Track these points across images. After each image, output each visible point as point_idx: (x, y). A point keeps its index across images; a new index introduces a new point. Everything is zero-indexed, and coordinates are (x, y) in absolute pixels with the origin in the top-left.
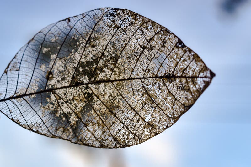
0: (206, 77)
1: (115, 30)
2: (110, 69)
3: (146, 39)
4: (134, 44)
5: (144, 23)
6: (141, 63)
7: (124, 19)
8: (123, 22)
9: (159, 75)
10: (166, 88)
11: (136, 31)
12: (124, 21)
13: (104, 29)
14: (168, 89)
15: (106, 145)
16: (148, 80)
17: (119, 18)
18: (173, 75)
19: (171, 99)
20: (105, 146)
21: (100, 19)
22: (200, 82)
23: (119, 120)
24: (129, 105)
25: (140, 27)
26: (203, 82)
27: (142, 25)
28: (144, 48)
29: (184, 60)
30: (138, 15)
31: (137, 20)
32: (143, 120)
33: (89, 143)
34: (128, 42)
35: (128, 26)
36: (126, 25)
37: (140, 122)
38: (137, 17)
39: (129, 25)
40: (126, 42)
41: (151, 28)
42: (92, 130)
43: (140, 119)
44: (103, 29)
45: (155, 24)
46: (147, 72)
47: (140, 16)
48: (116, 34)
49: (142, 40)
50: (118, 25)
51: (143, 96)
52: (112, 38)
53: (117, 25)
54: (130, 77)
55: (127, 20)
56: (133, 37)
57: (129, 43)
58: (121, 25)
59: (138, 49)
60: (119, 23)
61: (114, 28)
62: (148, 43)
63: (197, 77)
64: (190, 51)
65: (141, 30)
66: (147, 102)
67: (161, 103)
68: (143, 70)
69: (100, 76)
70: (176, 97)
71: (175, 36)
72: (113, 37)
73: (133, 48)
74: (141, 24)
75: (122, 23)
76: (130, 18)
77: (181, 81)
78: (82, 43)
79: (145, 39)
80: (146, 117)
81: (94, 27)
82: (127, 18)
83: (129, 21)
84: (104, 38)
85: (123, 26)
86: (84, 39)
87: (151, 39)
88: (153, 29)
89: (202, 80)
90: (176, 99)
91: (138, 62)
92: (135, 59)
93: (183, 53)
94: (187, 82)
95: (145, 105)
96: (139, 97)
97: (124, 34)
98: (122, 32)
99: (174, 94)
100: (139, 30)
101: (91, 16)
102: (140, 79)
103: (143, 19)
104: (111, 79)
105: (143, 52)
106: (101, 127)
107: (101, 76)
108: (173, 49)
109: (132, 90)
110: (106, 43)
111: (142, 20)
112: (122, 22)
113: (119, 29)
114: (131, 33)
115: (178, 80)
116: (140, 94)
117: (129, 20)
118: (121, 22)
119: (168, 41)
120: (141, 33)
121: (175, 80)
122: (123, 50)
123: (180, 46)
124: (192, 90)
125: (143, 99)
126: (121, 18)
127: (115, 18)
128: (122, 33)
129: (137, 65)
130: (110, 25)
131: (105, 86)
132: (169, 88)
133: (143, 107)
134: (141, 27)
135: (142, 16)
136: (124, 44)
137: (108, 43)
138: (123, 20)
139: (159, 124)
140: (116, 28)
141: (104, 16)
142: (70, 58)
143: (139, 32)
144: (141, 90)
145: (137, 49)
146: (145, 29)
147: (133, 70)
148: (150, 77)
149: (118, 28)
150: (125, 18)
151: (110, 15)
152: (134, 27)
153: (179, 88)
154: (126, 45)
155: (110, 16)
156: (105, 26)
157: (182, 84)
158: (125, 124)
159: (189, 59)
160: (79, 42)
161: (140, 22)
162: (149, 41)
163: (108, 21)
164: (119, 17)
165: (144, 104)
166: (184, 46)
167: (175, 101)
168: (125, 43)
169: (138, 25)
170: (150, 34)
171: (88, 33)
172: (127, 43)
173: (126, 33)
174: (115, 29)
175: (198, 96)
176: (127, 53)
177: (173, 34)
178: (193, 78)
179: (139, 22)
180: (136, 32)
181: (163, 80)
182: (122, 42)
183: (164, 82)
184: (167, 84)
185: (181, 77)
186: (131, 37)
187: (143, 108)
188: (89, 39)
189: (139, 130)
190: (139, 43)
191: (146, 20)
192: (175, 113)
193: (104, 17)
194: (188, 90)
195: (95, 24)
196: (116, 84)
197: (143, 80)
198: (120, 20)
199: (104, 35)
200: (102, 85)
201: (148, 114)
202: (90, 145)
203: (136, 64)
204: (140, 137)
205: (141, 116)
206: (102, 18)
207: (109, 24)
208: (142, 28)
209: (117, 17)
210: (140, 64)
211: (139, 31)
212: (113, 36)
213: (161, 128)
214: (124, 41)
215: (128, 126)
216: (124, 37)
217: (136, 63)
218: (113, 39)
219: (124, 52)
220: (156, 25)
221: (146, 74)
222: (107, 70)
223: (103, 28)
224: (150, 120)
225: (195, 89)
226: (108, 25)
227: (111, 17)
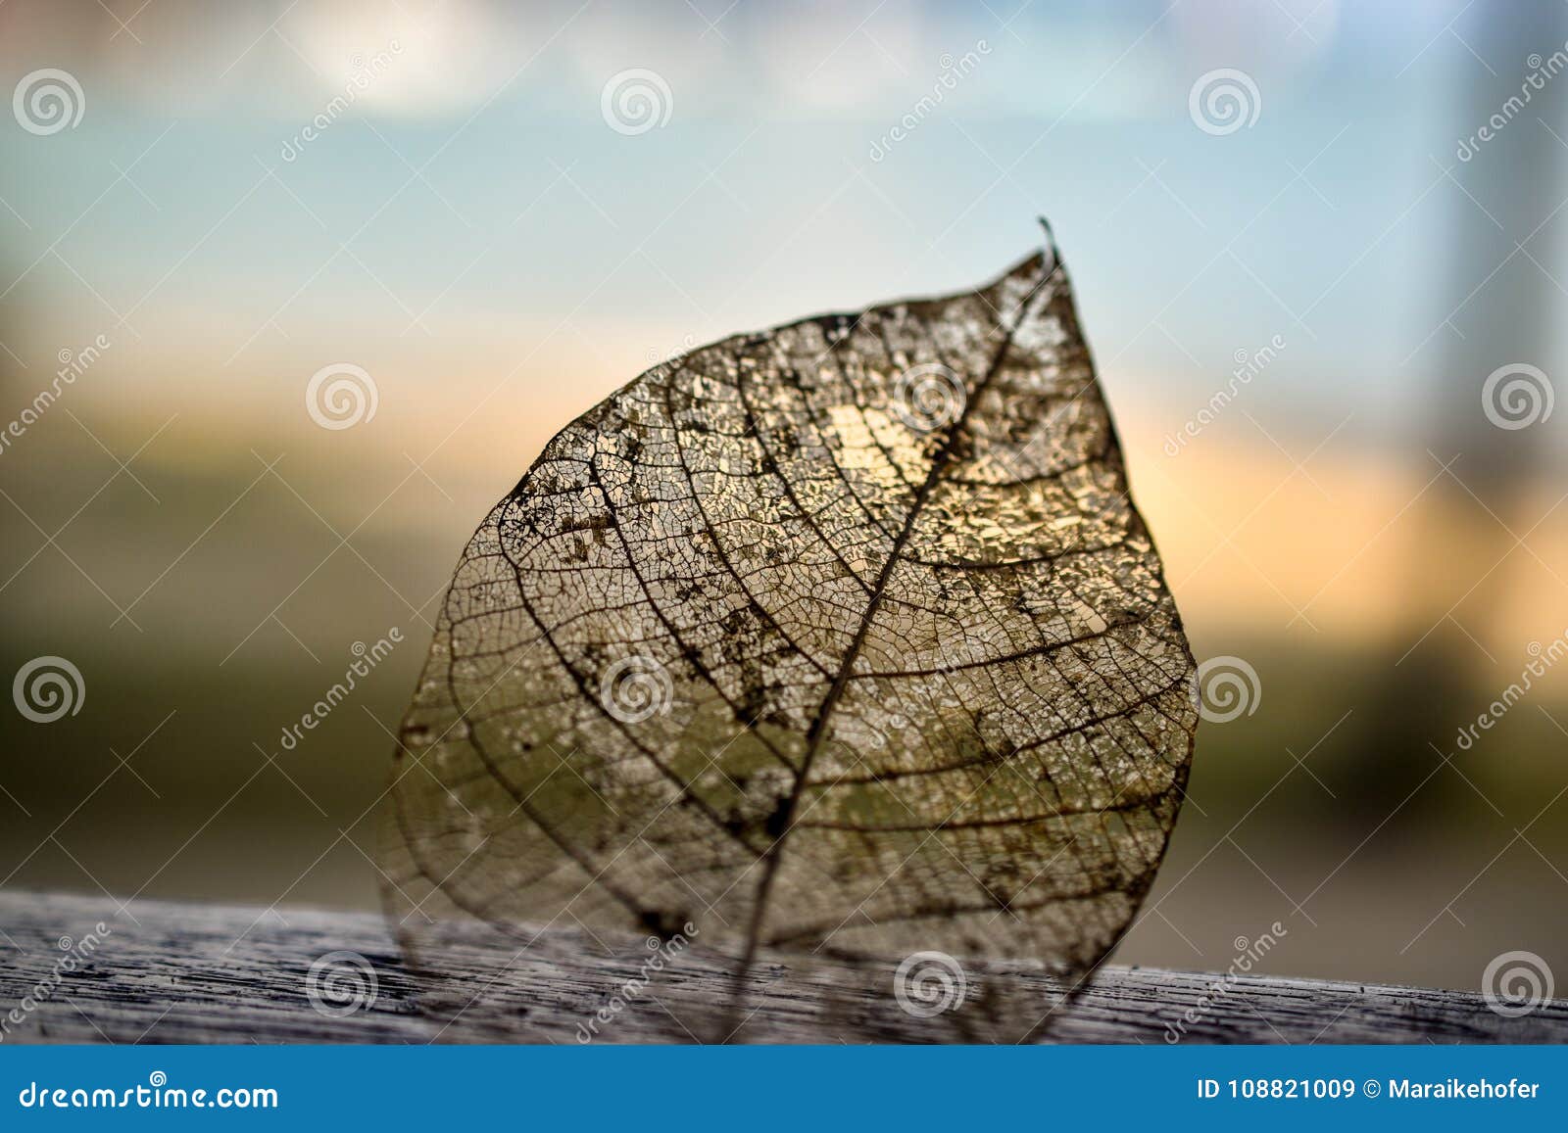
0: (1027, 301)
1: (611, 535)
2: (782, 656)
3: (737, 436)
4: (724, 496)
5: (668, 395)
6: (827, 515)
7: (588, 471)
8: (603, 481)
9: (920, 479)
10: (985, 489)
11: (681, 449)
12: (600, 474)
13: (573, 584)
14: (995, 487)
15: (1139, 870)
16: (916, 531)
17: (568, 491)
18: (944, 431)
19: (1045, 498)
20: (1144, 874)
21: (518, 579)
22: (1035, 334)
23: (1046, 741)
24: (992, 662)
25: (674, 422)
26: (1042, 324)
27: (670, 410)
28: (770, 465)
29: (910, 357)
30: (618, 399)
31: (634, 413)
32: (1090, 636)
33: (1098, 943)
34: (704, 516)
35: (637, 470)
36: (625, 480)
37: (1093, 655)
38: (625, 407)
39: (635, 463)
40: (698, 525)
41: (706, 387)
42: (1037, 894)
43: (1079, 650)
44: (573, 592)
45: (699, 358)
46: (877, 516)
47: (629, 388)
48: (635, 546)
49: (731, 452)
50: (598, 513)
51: (978, 588)
52: (638, 577)
53: (597, 518)
54: (865, 588)
55: (605, 458)
56: (694, 478)
57: (709, 513)
58: (608, 502)
59: (759, 491)
60: (592, 504)
61: (600, 538)
62: (760, 440)
63: (1008, 341)
64: (885, 312)
65: (687, 427)
66: (1015, 588)
67: (1046, 540)
68: (862, 526)
69: (790, 713)
70: (1044, 471)
71: (795, 326)
72: (638, 567)
73: (743, 509)
74: (665, 409)
75: (602, 488)
76: (606, 443)
77: (989, 416)
78: (575, 720)
79: (732, 439)
80: (1082, 624)
81: (538, 623)
82: (596, 452)
83: (617, 455)
84: (616, 608)
85: (617, 495)
86: (563, 704)
87: (749, 420)
88: (711, 382)
89: (1030, 322)
90: (1055, 476)
91: (815, 521)
92: (795, 527)
93: (879, 344)
94: (1007, 390)
95: (1024, 600)
96: (975, 605)
97: (656, 511)
98: (640, 516)
99: (1027, 473)
100: (681, 434)
101: (474, 612)
102: (895, 556)
103: (650, 385)
104: (834, 670)
105: (784, 480)
106: (1039, 846)
107: (795, 706)
108: (842, 366)
109: (930, 616)
110: (644, 614)
111: (653, 393)
112: (599, 486)
113: (621, 520)
114: (672, 475)
115: (977, 423)
116: (967, 595)
117: (613, 450)
118: (598, 492)
119: (798, 364)
120: (701, 439)
121: (971, 433)
122: (723, 558)
123: (844, 333)
124: (1050, 388)
125: (995, 595)
126: (577, 483)
127: (558, 511)
128: (645, 515)
129: (827, 536)
130: (573, 550)
131: (855, 715)
132: (993, 480)
133: (1029, 611)
134: (676, 415)
135: (637, 381)
136: (698, 539)
137: (648, 605)
138: (594, 477)
139: (1135, 595)
140: (608, 531)
141: (510, 554)
142: (621, 802)
143: (689, 440)
144: (948, 583)
145: (760, 496)
146: (695, 411)
147: (840, 560)
148: (910, 517)
149: (612, 522)
150: (592, 465)
151: (527, 528)
152: (655, 449)
153: (1016, 440)
154: (709, 532)
155: (533, 530)
156: (565, 575)
157: (1006, 416)
158: (1079, 724)
159: (915, 336)
160: (561, 730)
161: (654, 408)
162: (751, 430)
163: (547, 547)
164: (564, 491)
165: (1018, 603)
166: (853, 320)
167: (1061, 485)
168: (700, 532)
169: (661, 423)
170: (723, 406)
171: (546, 668)
172: (707, 522)
173: (655, 500)
174: (607, 538)
175: (1085, 373)
176: (747, 551)
177: (778, 330)
178: (1003, 355)
179: (651, 411)
180: (685, 452)
181: (949, 479)
182: (683, 542)
183: (959, 482)
184: (972, 473)
185: (972, 404)
186: (692, 489)
187: (1034, 617)
188: (579, 677)
189: (1134, 675)
190: (737, 470)
191: (662, 376)
192: (1109, 515)
193: (521, 555)
194: (1043, 402)
195: (524, 611)
196: (867, 664)
197: (907, 550)
198: (582, 489)
199: (599, 602)
200: (843, 727)
201: (1069, 608)
202: (1106, 941)
203: (822, 537)
204: (1165, 682)
205: (1069, 638)
206: (516, 568)
207: (566, 555)
208: (680, 418)
209: (557, 500)
210: (832, 521)
211: (685, 438)
212: (632, 566)
213: (1153, 598)
214: (688, 532)
215: (1092, 712)
216: (669, 519)
217: (818, 532)
218: (644, 574)
219: (733, 558)
220: (703, 358)
221: (885, 525)
222: (777, 671)
223: (567, 588)
224: (1104, 616)
225: (1052, 372)
226: (567, 561)
227: (541, 528)
